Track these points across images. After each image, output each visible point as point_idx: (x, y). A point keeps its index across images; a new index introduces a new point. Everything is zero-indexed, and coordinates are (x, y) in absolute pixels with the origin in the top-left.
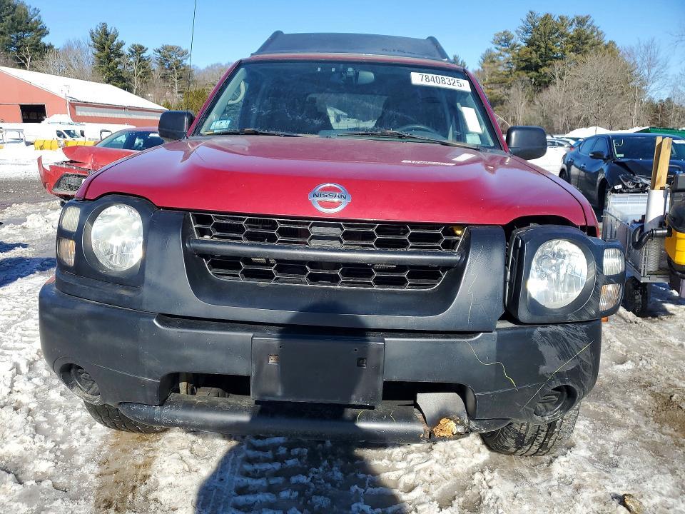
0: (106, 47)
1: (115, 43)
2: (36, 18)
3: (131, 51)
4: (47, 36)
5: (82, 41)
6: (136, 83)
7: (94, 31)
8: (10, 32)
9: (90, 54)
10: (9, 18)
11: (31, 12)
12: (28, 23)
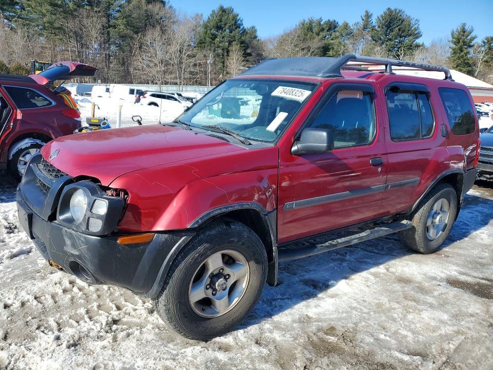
0: (461, 41)
1: (469, 38)
2: (416, 26)
3: (484, 43)
4: (420, 38)
5: (443, 38)
6: (480, 67)
7: (455, 30)
8: (396, 39)
9: (447, 48)
10: (397, 28)
11: (413, 22)
12: (409, 31)
